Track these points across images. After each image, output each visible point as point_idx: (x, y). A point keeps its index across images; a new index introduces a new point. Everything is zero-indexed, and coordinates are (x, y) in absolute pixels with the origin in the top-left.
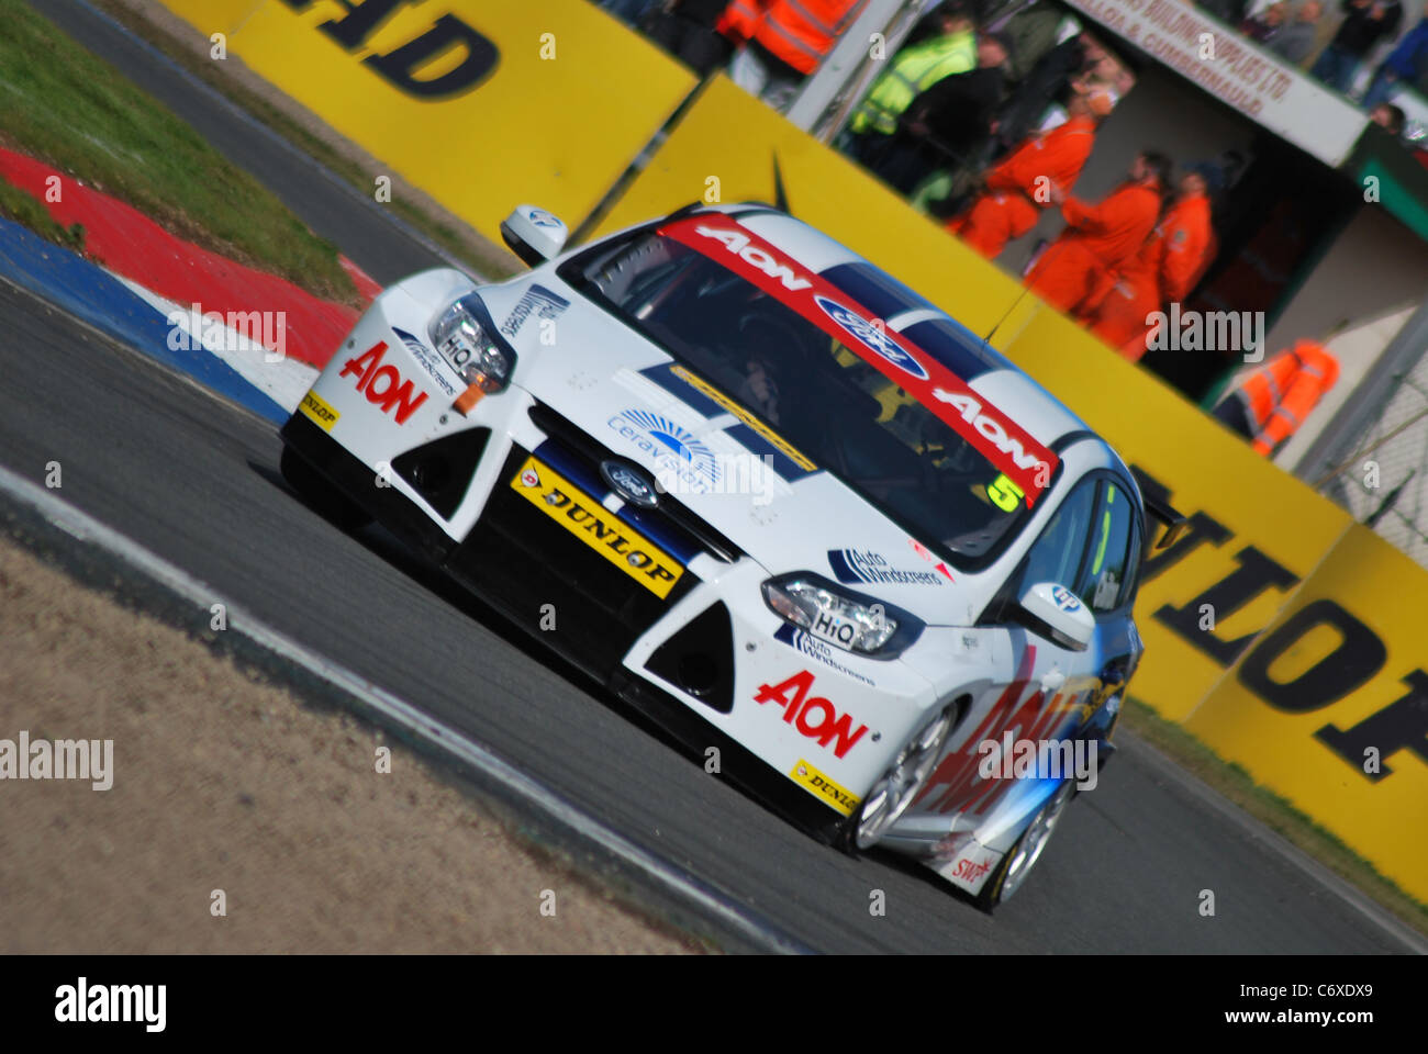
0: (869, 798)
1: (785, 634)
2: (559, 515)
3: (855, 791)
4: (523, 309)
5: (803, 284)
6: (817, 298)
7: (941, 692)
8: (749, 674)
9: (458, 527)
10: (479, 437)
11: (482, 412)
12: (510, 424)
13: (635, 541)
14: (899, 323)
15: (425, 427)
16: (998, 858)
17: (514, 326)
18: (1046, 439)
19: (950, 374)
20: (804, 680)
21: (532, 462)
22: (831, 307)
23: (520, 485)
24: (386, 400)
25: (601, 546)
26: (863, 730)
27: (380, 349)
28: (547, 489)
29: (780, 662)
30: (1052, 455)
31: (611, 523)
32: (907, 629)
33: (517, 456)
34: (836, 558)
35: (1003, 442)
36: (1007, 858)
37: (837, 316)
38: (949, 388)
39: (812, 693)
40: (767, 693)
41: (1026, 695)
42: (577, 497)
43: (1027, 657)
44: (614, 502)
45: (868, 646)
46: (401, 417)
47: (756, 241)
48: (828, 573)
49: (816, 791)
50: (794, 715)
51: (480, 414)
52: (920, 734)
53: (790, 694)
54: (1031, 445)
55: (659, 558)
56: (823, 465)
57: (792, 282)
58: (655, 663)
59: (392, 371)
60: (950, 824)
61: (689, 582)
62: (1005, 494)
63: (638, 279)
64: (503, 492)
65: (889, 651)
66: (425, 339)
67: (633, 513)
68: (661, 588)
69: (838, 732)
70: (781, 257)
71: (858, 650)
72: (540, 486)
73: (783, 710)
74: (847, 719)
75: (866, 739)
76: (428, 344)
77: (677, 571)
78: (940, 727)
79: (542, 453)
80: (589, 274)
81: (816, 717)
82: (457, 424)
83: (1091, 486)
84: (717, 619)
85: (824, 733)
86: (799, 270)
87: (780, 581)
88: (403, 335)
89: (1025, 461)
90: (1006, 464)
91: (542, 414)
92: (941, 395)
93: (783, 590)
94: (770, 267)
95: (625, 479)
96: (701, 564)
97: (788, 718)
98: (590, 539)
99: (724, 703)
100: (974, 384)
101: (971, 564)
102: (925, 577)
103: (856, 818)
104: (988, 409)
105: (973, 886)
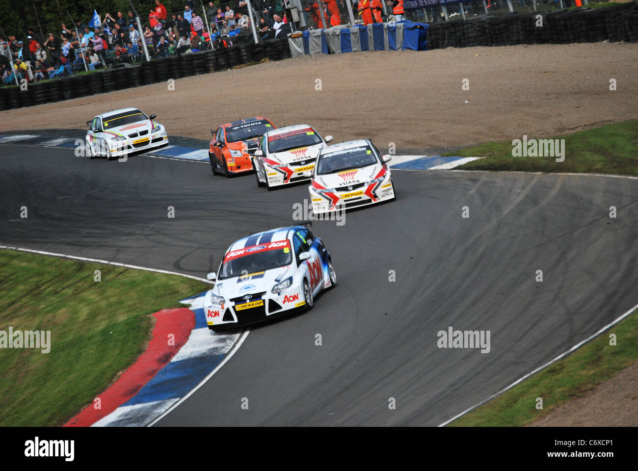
0: (306, 300)
1: (279, 294)
2: (244, 308)
3: (304, 300)
4: (218, 290)
5: (244, 251)
6: (247, 251)
7: (301, 281)
8: (280, 302)
9: (236, 320)
10: (228, 310)
11: (226, 307)
12: (230, 305)
13: (254, 303)
14: (257, 244)
15: (222, 314)
16: (330, 280)
17: (219, 293)
18: (285, 239)
19: (268, 243)
20: (286, 297)
21: (236, 306)
22: (249, 251)
23: (237, 310)
24: (215, 315)
25: (252, 307)
26: (297, 295)
27: (209, 311)
28: (240, 307)
29: (282, 298)
30: (287, 240)
31: (250, 304)
32: (291, 279)
33: (234, 307)
34: (276, 280)
35: (281, 244)
36: (331, 280)
37: (251, 251)
38: (270, 245)
39: (288, 297)
40: (284, 302)
41: (312, 265)
42: (244, 305)
43: (307, 262)
44: (248, 301)
45: (288, 285)
46: (218, 315)
47: (234, 252)
48: (277, 283)
49: (300, 305)
50: (289, 301)
51: (226, 308)
52: (304, 288)
53: (286, 300)
54: (284, 241)
55: (259, 302)
56: (264, 270)
57: (242, 252)
58: (270, 312)
59: (213, 312)
60: (320, 284)
61: (264, 301)
62: (286, 250)
63: (227, 271)
64: (237, 313)
65: (291, 283)
66: (212, 305)
67: (251, 300)
68: (262, 304)
69: (295, 297)
70: (239, 251)
71: (288, 287)
72: (239, 308)
73: (287, 302)
74: (294, 295)
75: (299, 295)
76: (213, 305)
77: (262, 301)
78: (306, 286)
79: (236, 304)
80: (221, 276)
81: (291, 299)
82: (224, 311)
83: (295, 237)
84: (271, 301)
85: (294, 299)
86: (242, 250)
87: (273, 290)
88: (209, 307)
89: (285, 244)
90: (283, 247)
91: (231, 300)
92: (270, 247)
93: (274, 290)
94: (238, 253)
95: (246, 297)
96: (263, 297)
97: (289, 302)
98: (250, 307)
99: (280, 308)
100: (272, 241)
101: (290, 263)
102: (287, 271)
103: (307, 304)
104: (276, 242)
105: (330, 285)
